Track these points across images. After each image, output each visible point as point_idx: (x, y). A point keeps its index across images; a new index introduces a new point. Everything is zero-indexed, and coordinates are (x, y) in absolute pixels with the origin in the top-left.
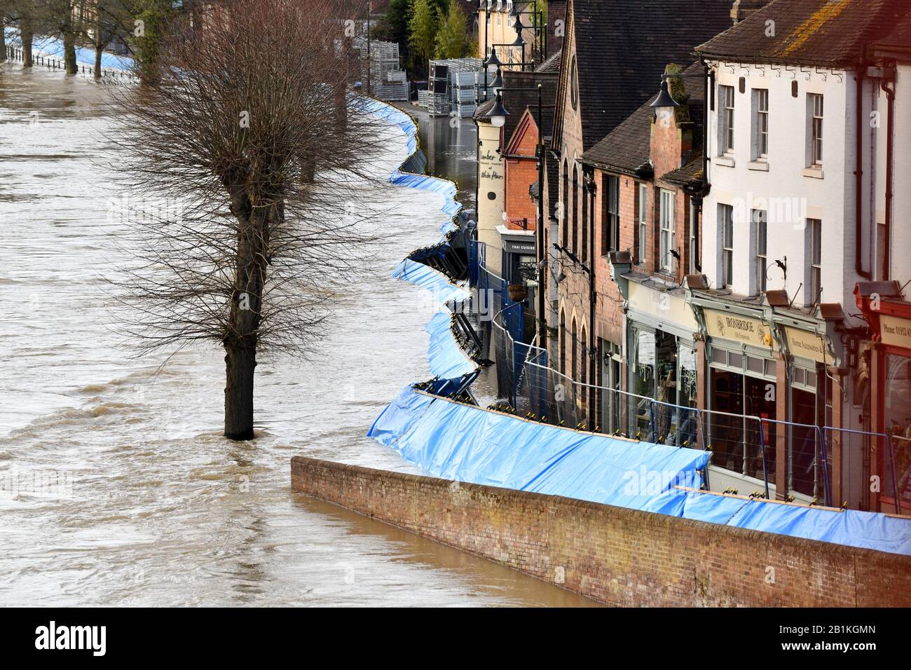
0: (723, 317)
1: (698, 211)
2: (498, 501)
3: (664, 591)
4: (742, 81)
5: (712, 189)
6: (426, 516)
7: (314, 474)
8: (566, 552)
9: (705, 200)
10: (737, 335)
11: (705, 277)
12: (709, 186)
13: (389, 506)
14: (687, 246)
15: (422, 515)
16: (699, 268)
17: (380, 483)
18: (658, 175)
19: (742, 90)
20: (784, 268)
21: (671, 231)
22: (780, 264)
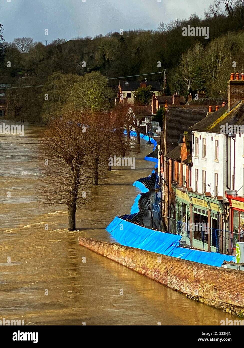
0: (196, 199)
1: (191, 170)
2: (124, 249)
3: (161, 275)
4: (200, 136)
5: (194, 165)
6: (108, 253)
7: (84, 241)
8: (139, 263)
9: (192, 168)
10: (199, 204)
11: (192, 188)
12: (193, 164)
13: (100, 250)
14: (188, 180)
15: (107, 252)
16: (191, 186)
17: (98, 244)
18: (182, 161)
19: (200, 139)
20: (210, 186)
21: (185, 176)
22: (209, 185)
